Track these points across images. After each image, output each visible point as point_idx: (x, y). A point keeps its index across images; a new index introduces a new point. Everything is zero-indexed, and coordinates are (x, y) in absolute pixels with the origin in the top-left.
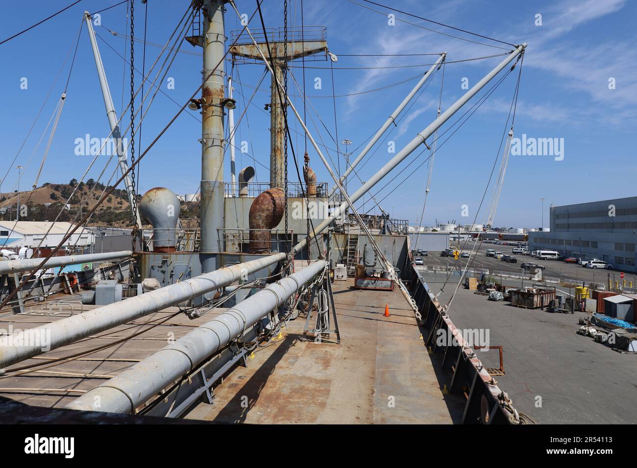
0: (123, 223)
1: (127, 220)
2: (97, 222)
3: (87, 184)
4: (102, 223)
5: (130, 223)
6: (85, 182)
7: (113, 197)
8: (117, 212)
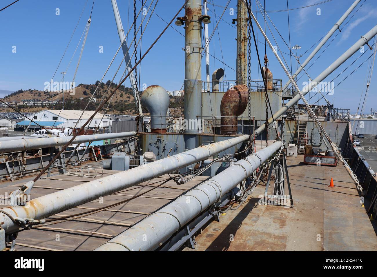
0: (130, 111)
1: (133, 110)
2: (114, 111)
3: (107, 83)
4: (116, 111)
5: (135, 111)
6: (105, 83)
7: (124, 93)
8: (127, 103)
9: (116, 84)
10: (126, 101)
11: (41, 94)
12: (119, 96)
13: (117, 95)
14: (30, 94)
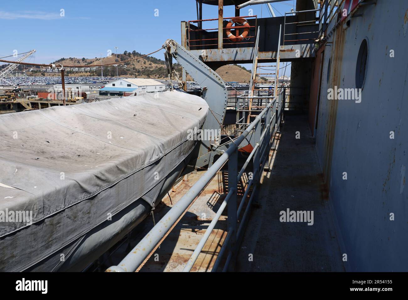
0: (155, 76)
1: (157, 74)
2: (142, 76)
3: (133, 53)
4: (144, 75)
5: (159, 76)
6: (131, 53)
7: (146, 61)
8: (151, 69)
9: (139, 53)
10: (150, 68)
11: (79, 61)
12: (143, 63)
13: (141, 62)
14: (71, 62)
